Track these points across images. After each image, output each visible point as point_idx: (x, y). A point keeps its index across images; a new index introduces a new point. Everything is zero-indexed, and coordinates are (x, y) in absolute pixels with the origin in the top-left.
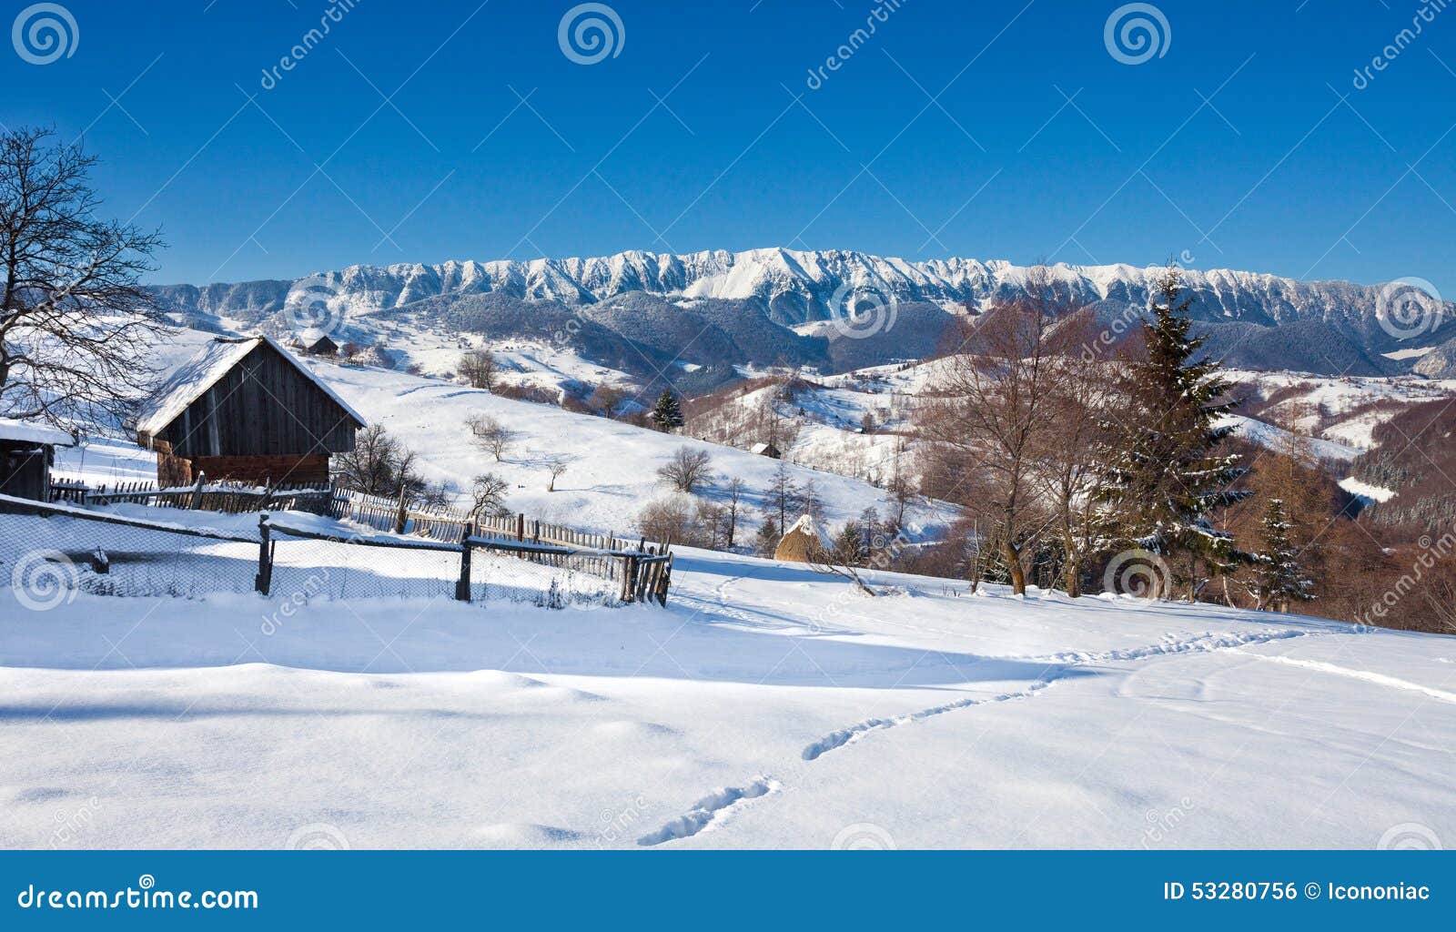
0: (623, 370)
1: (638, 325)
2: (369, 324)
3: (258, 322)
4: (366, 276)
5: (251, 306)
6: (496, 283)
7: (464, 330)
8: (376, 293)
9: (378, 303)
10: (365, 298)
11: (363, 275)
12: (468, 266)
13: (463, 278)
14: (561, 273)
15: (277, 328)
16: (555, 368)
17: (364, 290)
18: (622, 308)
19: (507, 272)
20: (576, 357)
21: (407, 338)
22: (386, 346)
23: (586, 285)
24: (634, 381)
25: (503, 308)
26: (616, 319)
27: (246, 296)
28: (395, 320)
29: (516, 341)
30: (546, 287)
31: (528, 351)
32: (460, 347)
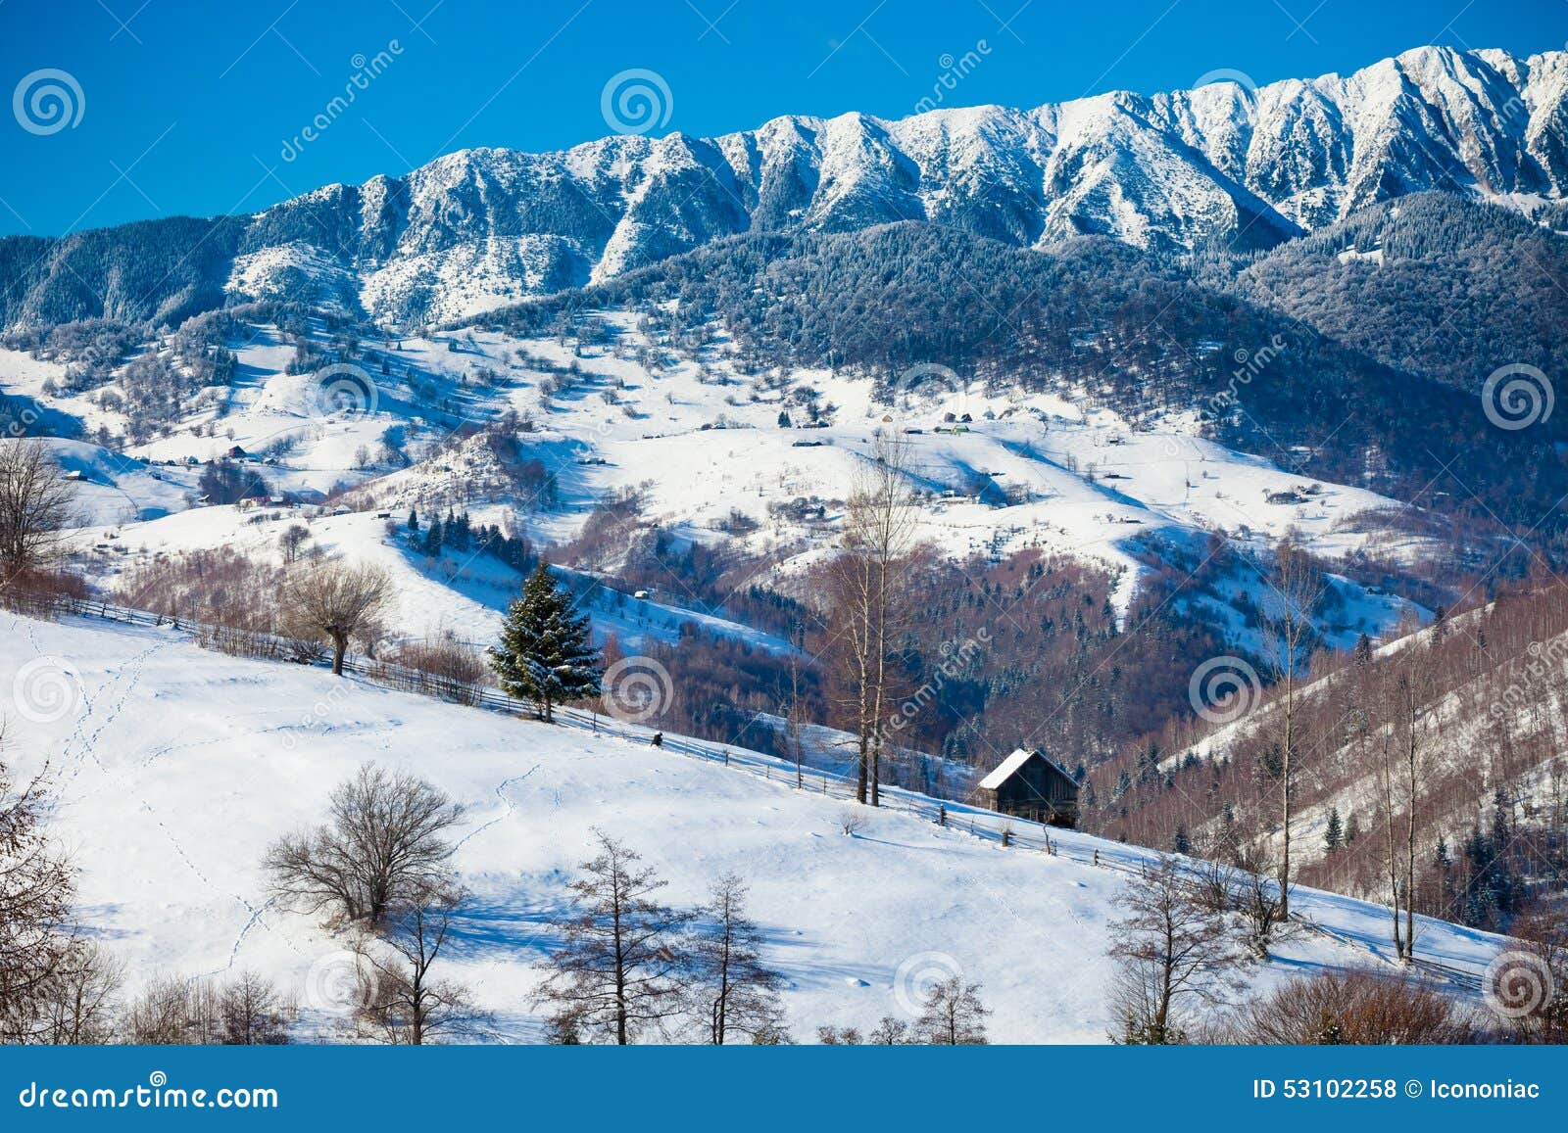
0: (1378, 486)
1: (1435, 315)
2: (480, 353)
3: (117, 362)
4: (493, 186)
5: (116, 309)
6: (937, 186)
7: (808, 359)
8: (524, 242)
9: (534, 279)
10: (489, 261)
11: (480, 183)
12: (842, 136)
13: (824, 178)
14: (1172, 139)
15: (177, 380)
16: (1120, 485)
17: (484, 235)
18: (1377, 255)
19: (981, 146)
20: (1201, 443)
21: (612, 399)
22: (529, 427)
23: (1264, 179)
24: (1408, 524)
25: (943, 276)
26: (1352, 298)
27: (99, 276)
28: (571, 333)
29: (991, 392)
30: (1116, 192)
31: (1023, 427)
32: (784, 421)
